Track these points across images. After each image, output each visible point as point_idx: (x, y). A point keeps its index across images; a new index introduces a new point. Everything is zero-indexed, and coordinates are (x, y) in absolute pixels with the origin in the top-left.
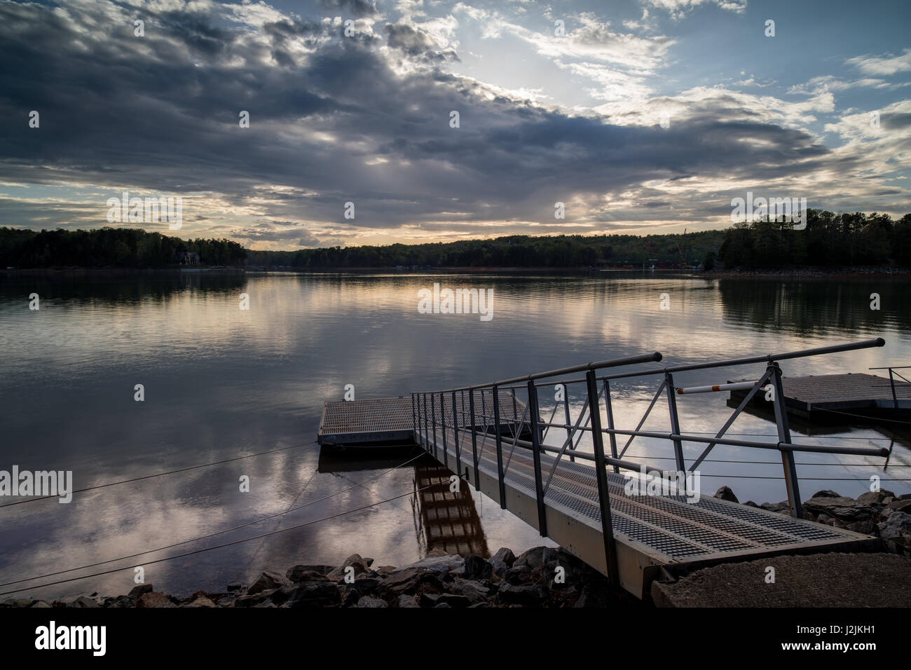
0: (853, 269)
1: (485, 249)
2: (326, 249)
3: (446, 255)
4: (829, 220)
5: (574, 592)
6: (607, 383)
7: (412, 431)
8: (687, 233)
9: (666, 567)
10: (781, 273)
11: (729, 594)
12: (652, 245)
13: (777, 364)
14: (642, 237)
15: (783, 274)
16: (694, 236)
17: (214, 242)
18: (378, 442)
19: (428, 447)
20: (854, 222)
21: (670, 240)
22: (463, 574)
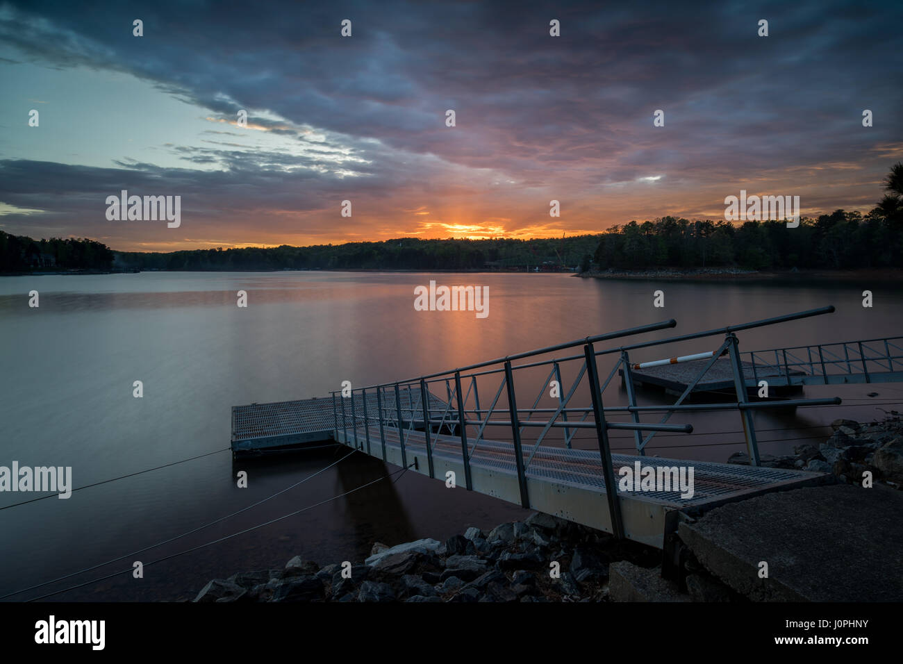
0: (705, 270)
1: (376, 252)
2: (207, 250)
3: (336, 257)
4: (685, 226)
5: (564, 555)
6: (558, 365)
7: (332, 432)
8: (566, 237)
9: (683, 510)
10: (646, 274)
11: (745, 526)
12: (535, 248)
13: (733, 334)
14: (526, 240)
15: (648, 275)
16: (571, 239)
17: (73, 242)
18: (299, 444)
19: (356, 445)
20: (704, 228)
21: (550, 243)
22: (446, 553)
